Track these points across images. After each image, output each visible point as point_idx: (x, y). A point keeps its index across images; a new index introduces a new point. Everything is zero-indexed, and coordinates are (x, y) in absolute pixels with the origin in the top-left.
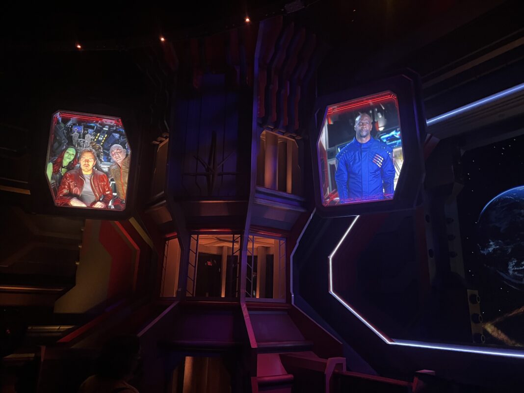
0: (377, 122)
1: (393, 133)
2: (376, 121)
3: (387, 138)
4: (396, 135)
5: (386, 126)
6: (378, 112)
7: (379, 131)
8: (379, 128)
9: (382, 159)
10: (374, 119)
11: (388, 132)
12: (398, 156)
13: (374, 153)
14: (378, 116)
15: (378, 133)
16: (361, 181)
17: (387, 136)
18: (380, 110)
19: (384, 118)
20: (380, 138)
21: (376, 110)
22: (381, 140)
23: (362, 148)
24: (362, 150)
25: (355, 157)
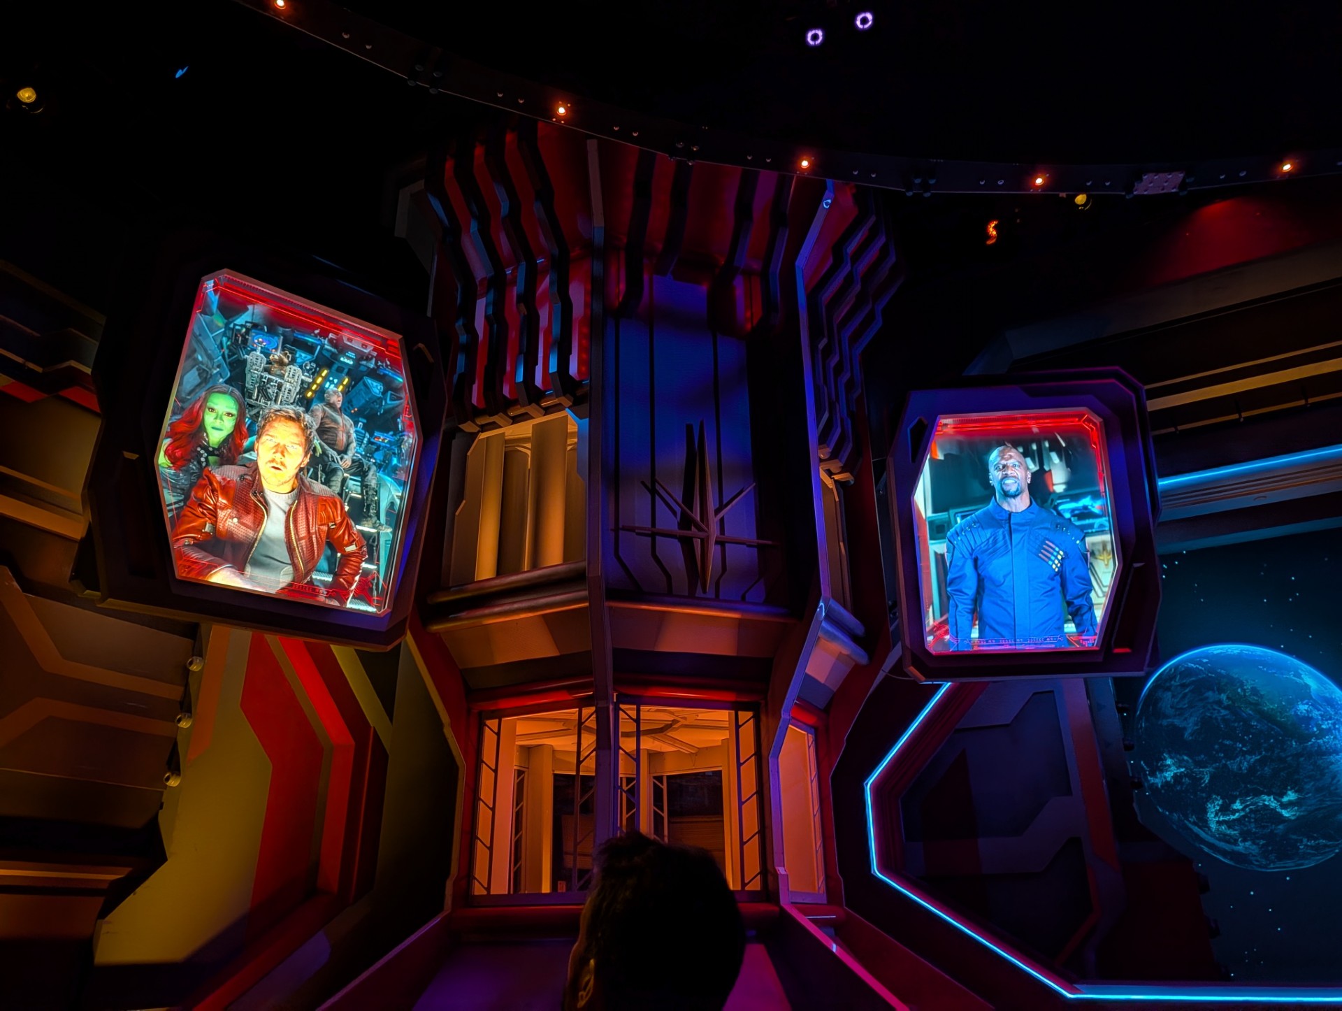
0: (1050, 471)
1: (1086, 501)
2: (1046, 468)
3: (1073, 511)
4: (1092, 506)
5: (1070, 484)
6: (1051, 449)
7: (1054, 492)
8: (1053, 485)
9: (1061, 553)
10: (1041, 464)
11: (1075, 498)
12: (1097, 553)
13: (1041, 538)
14: (1050, 459)
15: (1052, 497)
16: (1010, 599)
17: (1073, 505)
18: (1055, 447)
19: (1064, 464)
20: (1056, 508)
21: (1047, 445)
22: (1060, 514)
23: (1012, 521)
24: (1012, 526)
25: (995, 542)
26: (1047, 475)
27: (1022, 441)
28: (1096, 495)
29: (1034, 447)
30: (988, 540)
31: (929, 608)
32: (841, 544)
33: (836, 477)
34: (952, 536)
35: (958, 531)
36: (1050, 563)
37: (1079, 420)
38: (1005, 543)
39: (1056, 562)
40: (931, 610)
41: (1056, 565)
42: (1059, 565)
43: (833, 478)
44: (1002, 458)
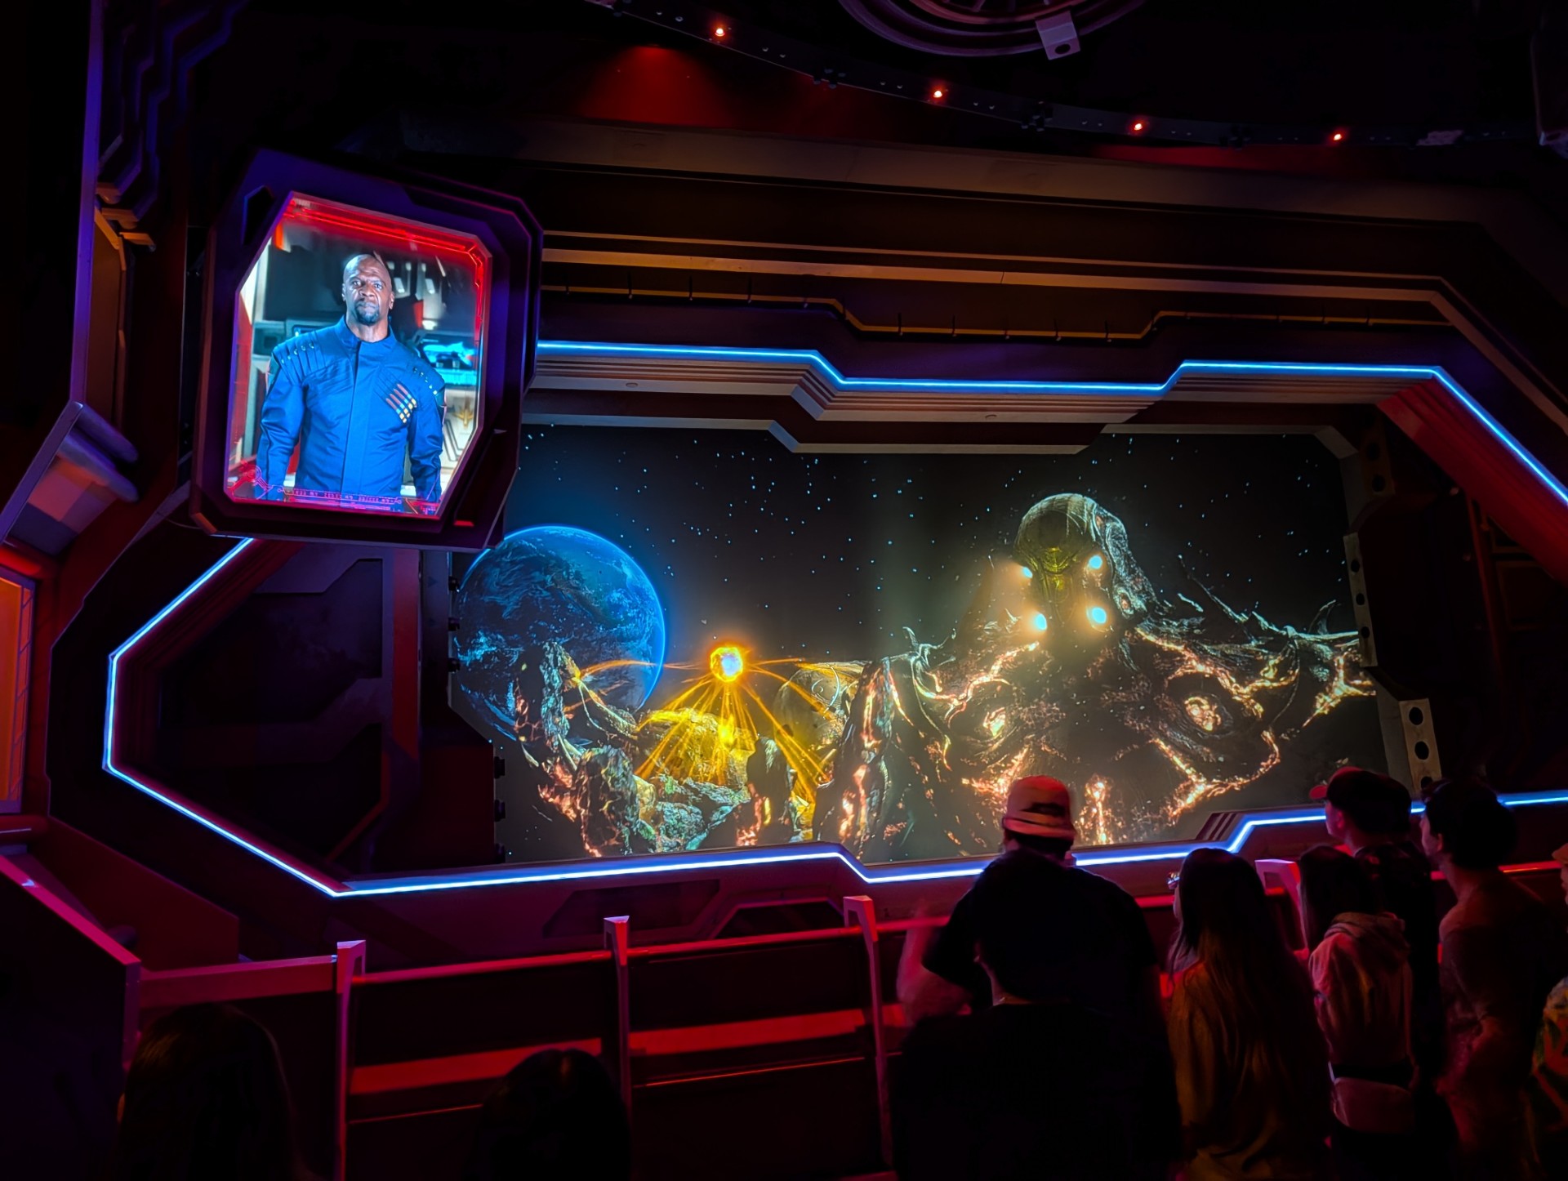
0: (422, 301)
1: (457, 347)
2: (418, 296)
3: (440, 355)
4: (462, 354)
5: (442, 323)
6: (428, 275)
7: (422, 328)
8: (423, 319)
9: (414, 401)
10: (413, 290)
11: (446, 341)
12: (457, 409)
13: (393, 380)
14: (424, 287)
15: (418, 333)
17: (441, 349)
18: (433, 273)
19: (439, 297)
21: (424, 268)
23: (361, 352)
24: (360, 357)
25: (335, 372)
26: (416, 305)
27: (394, 256)
28: (468, 344)
29: (409, 267)
30: (326, 368)
31: (237, 441)
32: (121, 333)
33: (127, 236)
34: (280, 352)
35: (289, 348)
36: (398, 411)
37: (466, 250)
38: (348, 375)
39: (406, 411)
40: (240, 444)
41: (405, 415)
42: (408, 415)
43: (122, 236)
44: (362, 272)
